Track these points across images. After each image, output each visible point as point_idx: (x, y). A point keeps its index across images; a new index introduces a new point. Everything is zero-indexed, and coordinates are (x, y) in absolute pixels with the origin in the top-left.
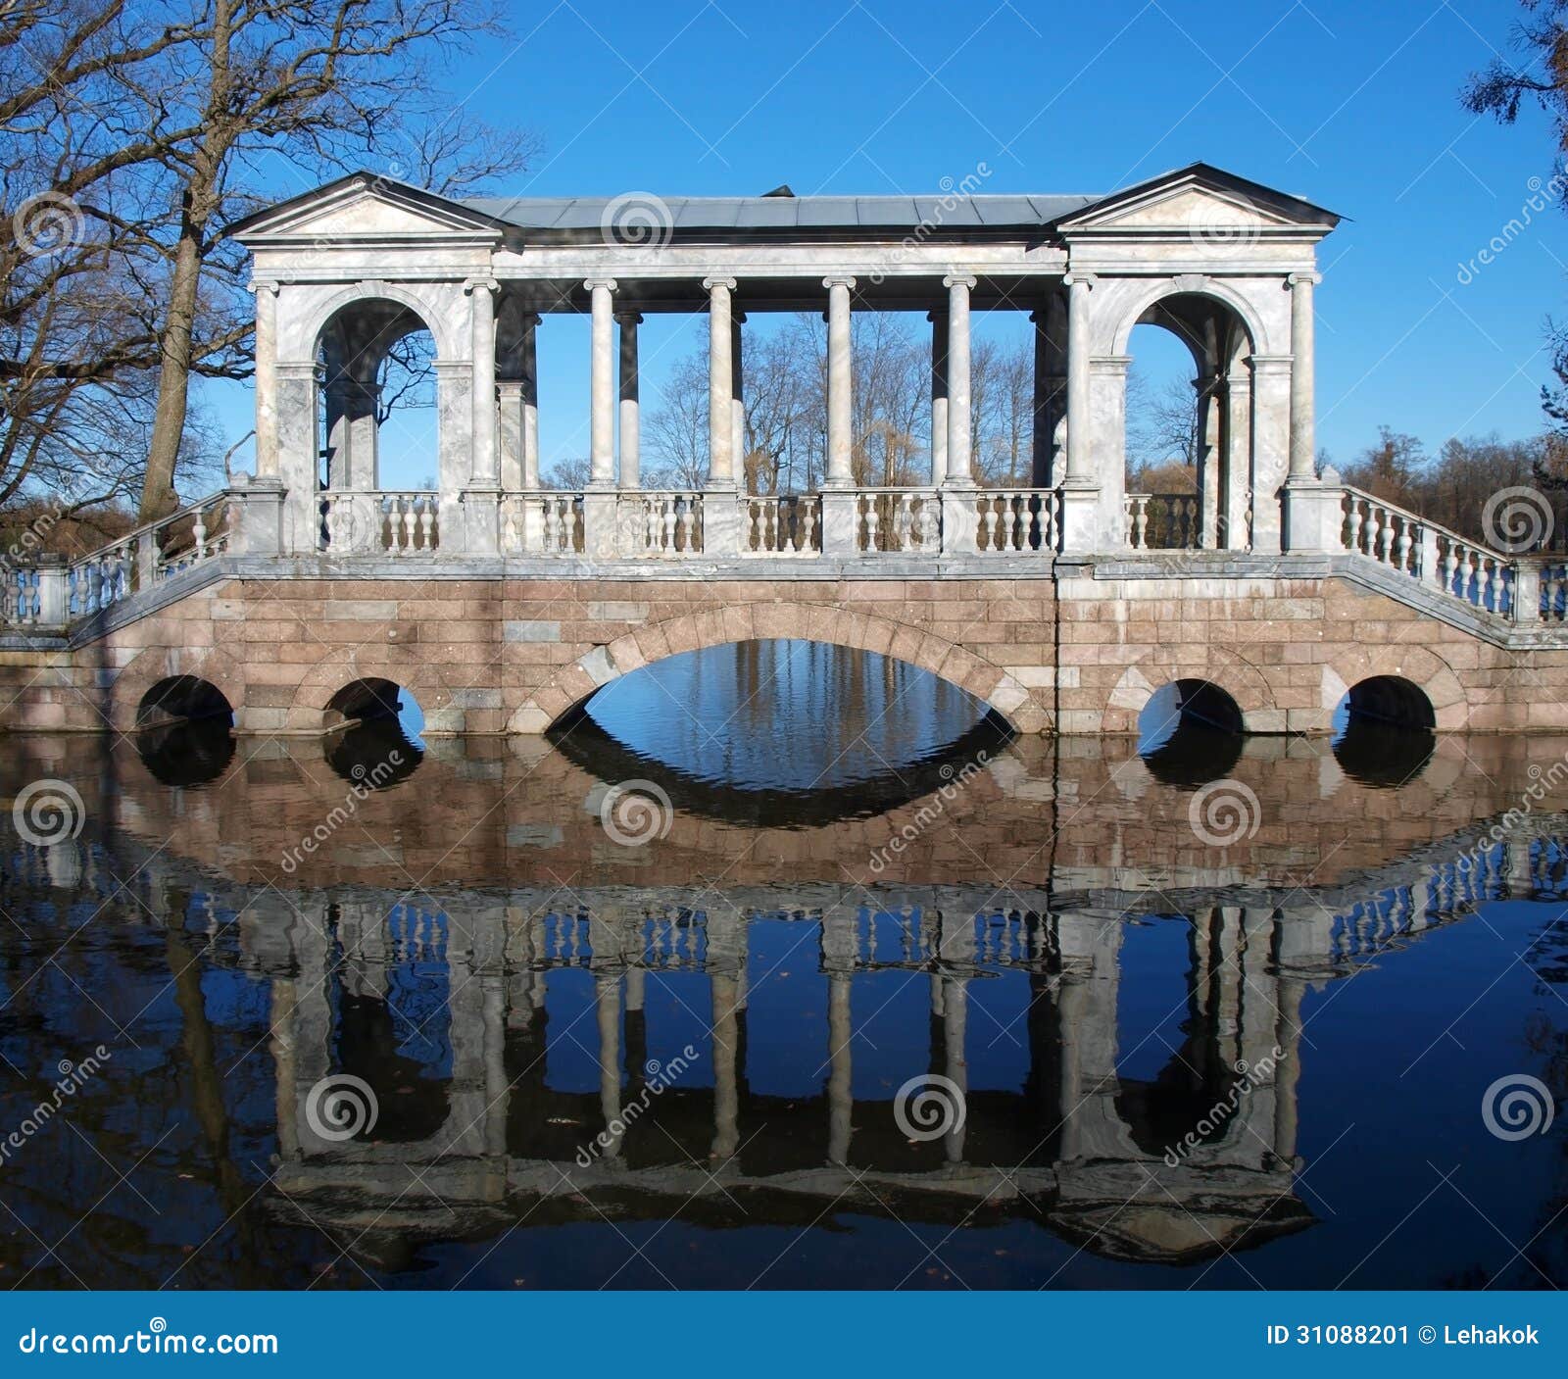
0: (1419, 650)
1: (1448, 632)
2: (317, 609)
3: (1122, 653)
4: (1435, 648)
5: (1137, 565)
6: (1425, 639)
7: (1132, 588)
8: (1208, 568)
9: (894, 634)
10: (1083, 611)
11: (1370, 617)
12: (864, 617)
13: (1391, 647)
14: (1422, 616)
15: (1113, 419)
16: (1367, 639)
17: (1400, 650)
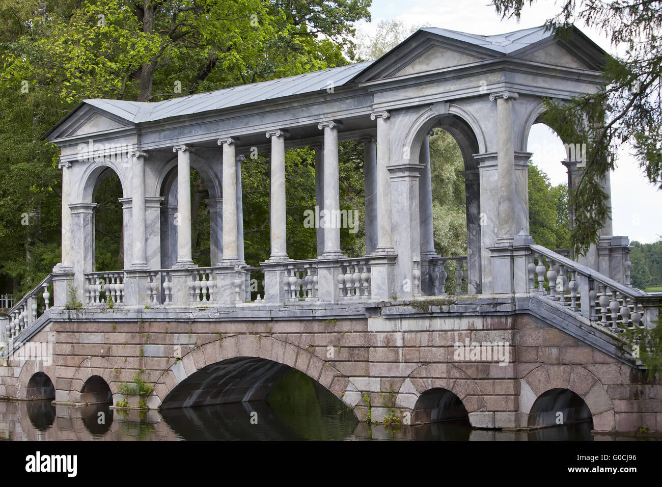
0: (580, 370)
1: (599, 357)
2: (78, 337)
3: (403, 369)
4: (591, 368)
5: (406, 307)
6: (584, 360)
7: (406, 325)
8: (441, 309)
9: (298, 354)
10: (380, 339)
11: (547, 344)
12: (284, 343)
13: (562, 367)
14: (580, 343)
15: (403, 206)
16: (546, 361)
17: (568, 369)
